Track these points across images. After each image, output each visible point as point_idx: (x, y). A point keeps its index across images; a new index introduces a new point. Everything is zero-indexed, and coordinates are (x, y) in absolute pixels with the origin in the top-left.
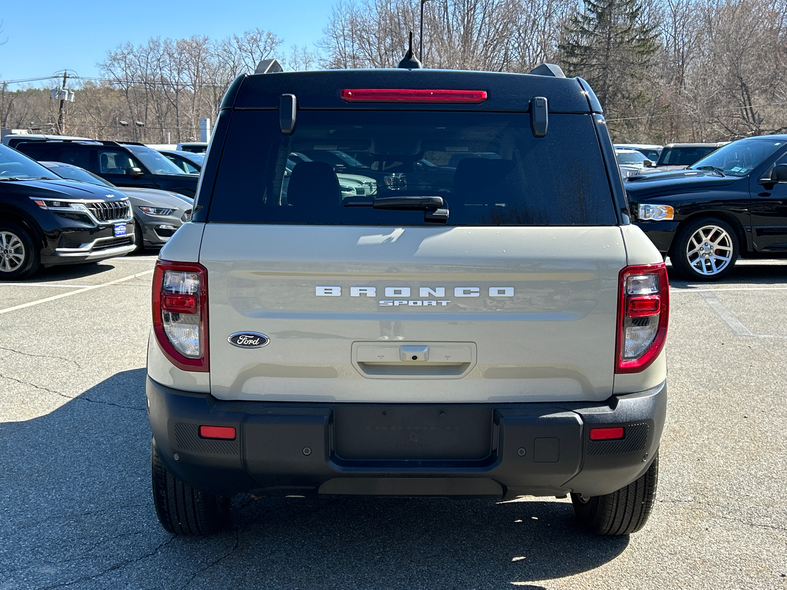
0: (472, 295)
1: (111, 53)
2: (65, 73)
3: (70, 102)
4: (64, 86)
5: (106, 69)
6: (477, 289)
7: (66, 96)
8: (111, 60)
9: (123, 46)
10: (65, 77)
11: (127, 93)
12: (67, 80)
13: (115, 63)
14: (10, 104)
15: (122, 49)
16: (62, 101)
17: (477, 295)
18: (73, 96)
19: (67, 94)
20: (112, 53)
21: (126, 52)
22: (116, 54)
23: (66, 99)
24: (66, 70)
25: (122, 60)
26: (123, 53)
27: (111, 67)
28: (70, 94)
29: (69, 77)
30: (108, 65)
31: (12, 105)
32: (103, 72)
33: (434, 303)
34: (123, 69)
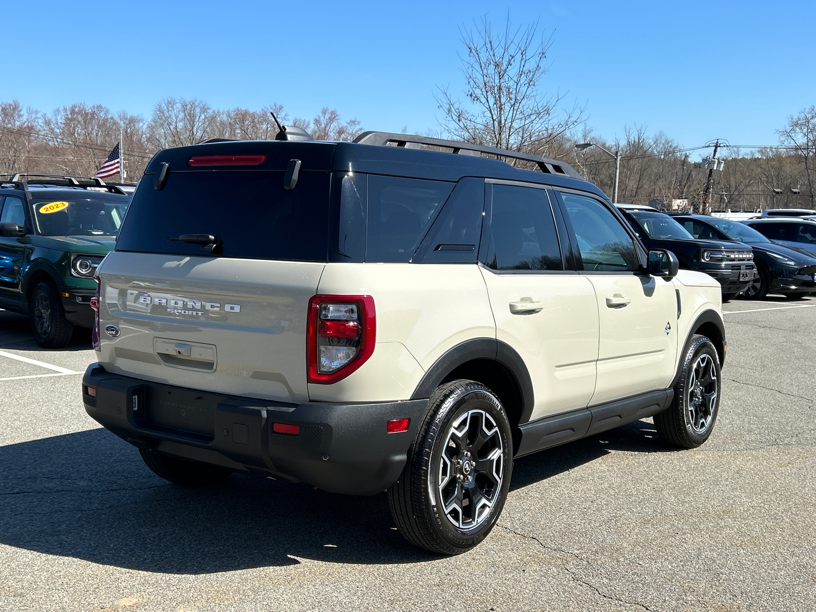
0: (216, 309)
1: (792, 119)
2: (717, 142)
3: (719, 171)
4: (714, 155)
5: (786, 135)
6: (219, 305)
7: (716, 165)
8: (793, 126)
9: (807, 110)
10: (716, 147)
11: (806, 159)
12: (719, 148)
13: (797, 129)
14: (690, 174)
15: (806, 113)
16: (711, 171)
17: (218, 309)
18: (722, 165)
19: (716, 163)
20: (794, 118)
21: (809, 116)
22: (799, 119)
23: (715, 168)
24: (718, 140)
25: (805, 125)
26: (806, 118)
27: (791, 133)
28: (719, 163)
29: (720, 146)
30: (788, 131)
31: (691, 175)
32: (782, 138)
33: (194, 313)
34: (805, 134)
